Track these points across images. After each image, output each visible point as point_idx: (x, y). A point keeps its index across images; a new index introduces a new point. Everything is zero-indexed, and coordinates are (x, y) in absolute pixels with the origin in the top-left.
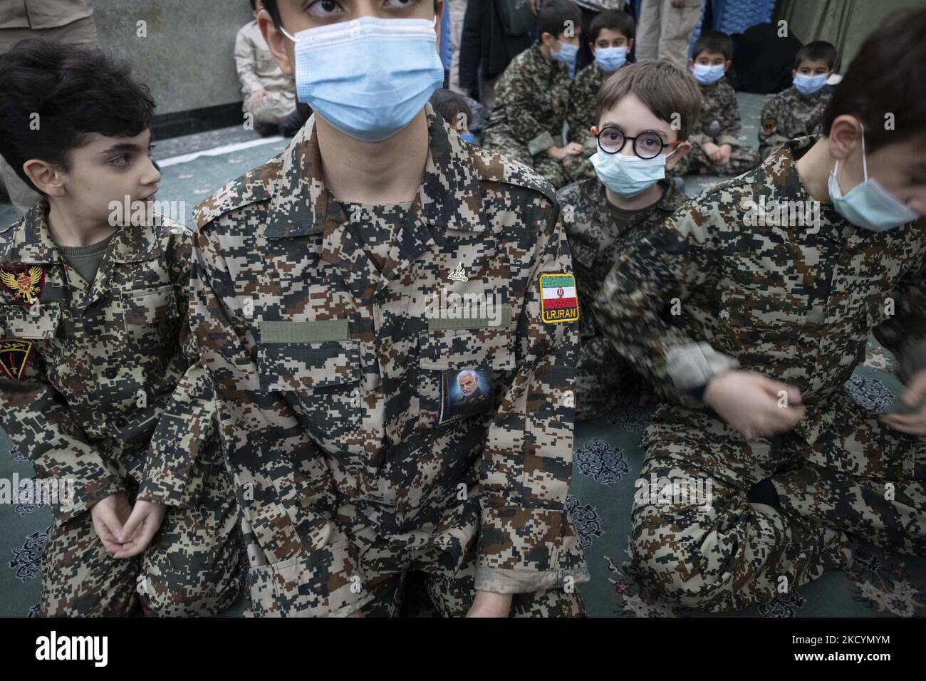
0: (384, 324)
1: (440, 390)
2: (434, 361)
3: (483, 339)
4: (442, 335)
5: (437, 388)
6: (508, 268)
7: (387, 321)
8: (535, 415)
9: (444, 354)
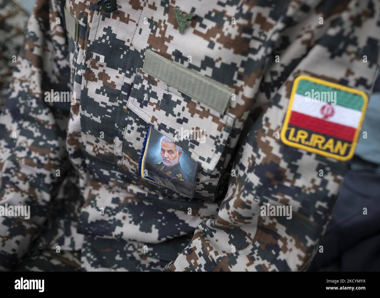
0: (100, 39)
1: (145, 144)
2: (141, 106)
3: (193, 112)
4: (155, 83)
5: (142, 140)
6: (247, 41)
7: (104, 37)
8: (259, 248)
9: (152, 104)
